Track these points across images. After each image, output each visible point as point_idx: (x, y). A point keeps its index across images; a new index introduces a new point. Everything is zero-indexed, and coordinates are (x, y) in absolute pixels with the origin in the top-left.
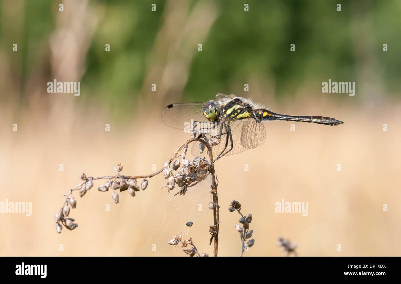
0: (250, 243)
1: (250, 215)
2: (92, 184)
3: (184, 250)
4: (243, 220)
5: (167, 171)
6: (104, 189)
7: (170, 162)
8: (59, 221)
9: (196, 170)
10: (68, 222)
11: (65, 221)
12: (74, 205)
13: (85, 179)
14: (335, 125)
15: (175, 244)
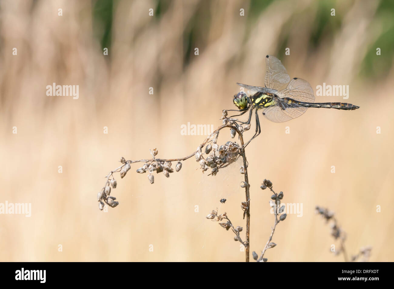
0: (282, 218)
1: (281, 192)
2: (129, 167)
3: (220, 224)
4: (275, 196)
5: (198, 155)
6: (142, 171)
7: (202, 147)
8: (101, 200)
9: (226, 153)
10: (110, 201)
11: (107, 199)
12: (115, 185)
13: (124, 161)
14: (352, 109)
15: (212, 218)
